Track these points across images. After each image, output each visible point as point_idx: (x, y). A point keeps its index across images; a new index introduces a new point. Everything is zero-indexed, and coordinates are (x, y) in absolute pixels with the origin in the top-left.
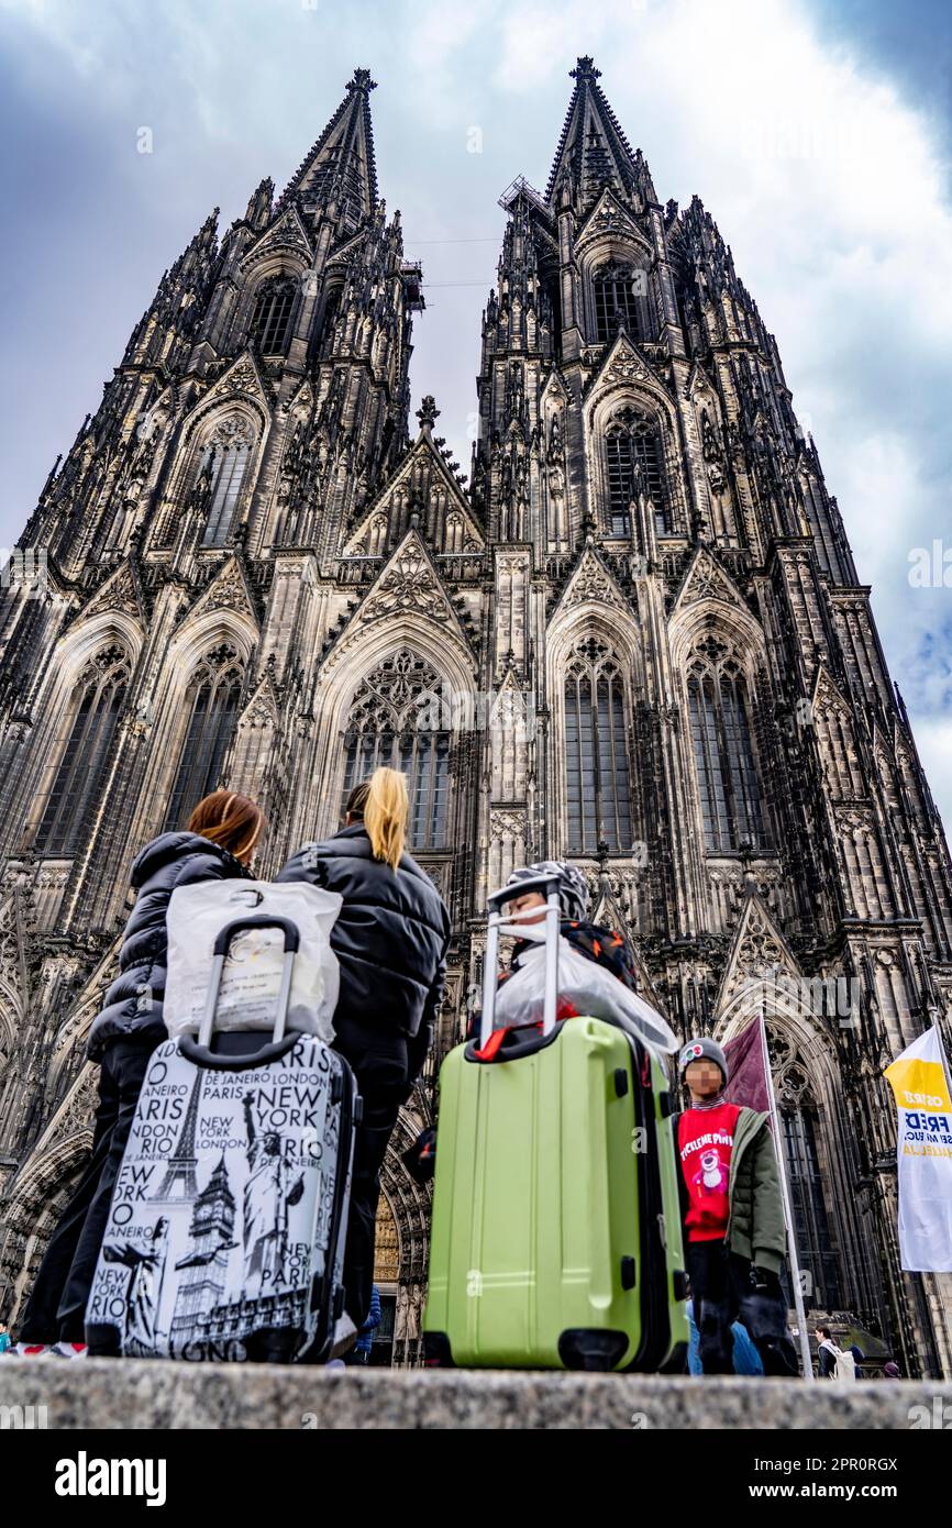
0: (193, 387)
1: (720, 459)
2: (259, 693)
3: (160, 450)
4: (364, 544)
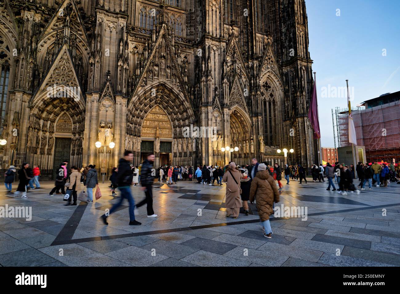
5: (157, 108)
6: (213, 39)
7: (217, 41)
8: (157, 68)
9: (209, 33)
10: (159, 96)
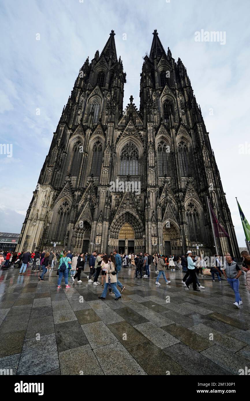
0: (88, 92)
1: (184, 109)
2: (107, 148)
3: (83, 104)
4: (122, 123)
5: (127, 224)
6: (151, 187)
7: (153, 188)
8: (125, 205)
9: (149, 184)
10: (127, 218)
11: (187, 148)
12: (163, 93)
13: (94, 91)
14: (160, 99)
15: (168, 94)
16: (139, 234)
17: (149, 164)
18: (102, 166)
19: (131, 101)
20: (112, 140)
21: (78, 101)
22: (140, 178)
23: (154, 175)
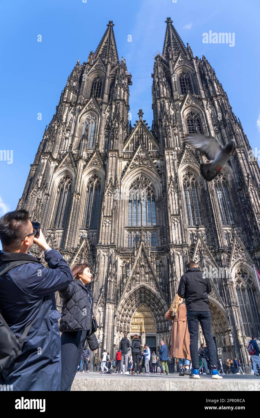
0: (79, 107)
1: (217, 125)
2: (109, 187)
3: (73, 124)
4: (128, 148)
5: (143, 306)
6: (176, 246)
7: (179, 248)
8: (138, 276)
9: (173, 242)
10: (143, 297)
11: (227, 182)
12: (184, 104)
13: (87, 105)
14: (181, 113)
15: (192, 106)
16: (163, 323)
17: (170, 212)
18: (102, 216)
19: (141, 117)
20: (116, 176)
21: (66, 120)
22: (159, 231)
23: (179, 228)
